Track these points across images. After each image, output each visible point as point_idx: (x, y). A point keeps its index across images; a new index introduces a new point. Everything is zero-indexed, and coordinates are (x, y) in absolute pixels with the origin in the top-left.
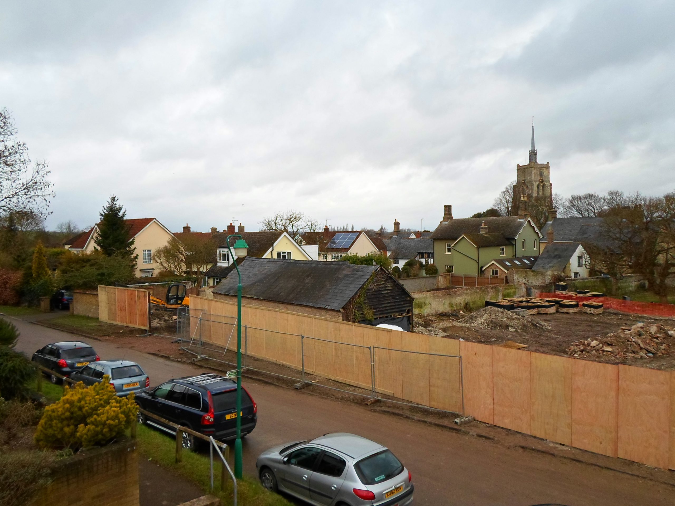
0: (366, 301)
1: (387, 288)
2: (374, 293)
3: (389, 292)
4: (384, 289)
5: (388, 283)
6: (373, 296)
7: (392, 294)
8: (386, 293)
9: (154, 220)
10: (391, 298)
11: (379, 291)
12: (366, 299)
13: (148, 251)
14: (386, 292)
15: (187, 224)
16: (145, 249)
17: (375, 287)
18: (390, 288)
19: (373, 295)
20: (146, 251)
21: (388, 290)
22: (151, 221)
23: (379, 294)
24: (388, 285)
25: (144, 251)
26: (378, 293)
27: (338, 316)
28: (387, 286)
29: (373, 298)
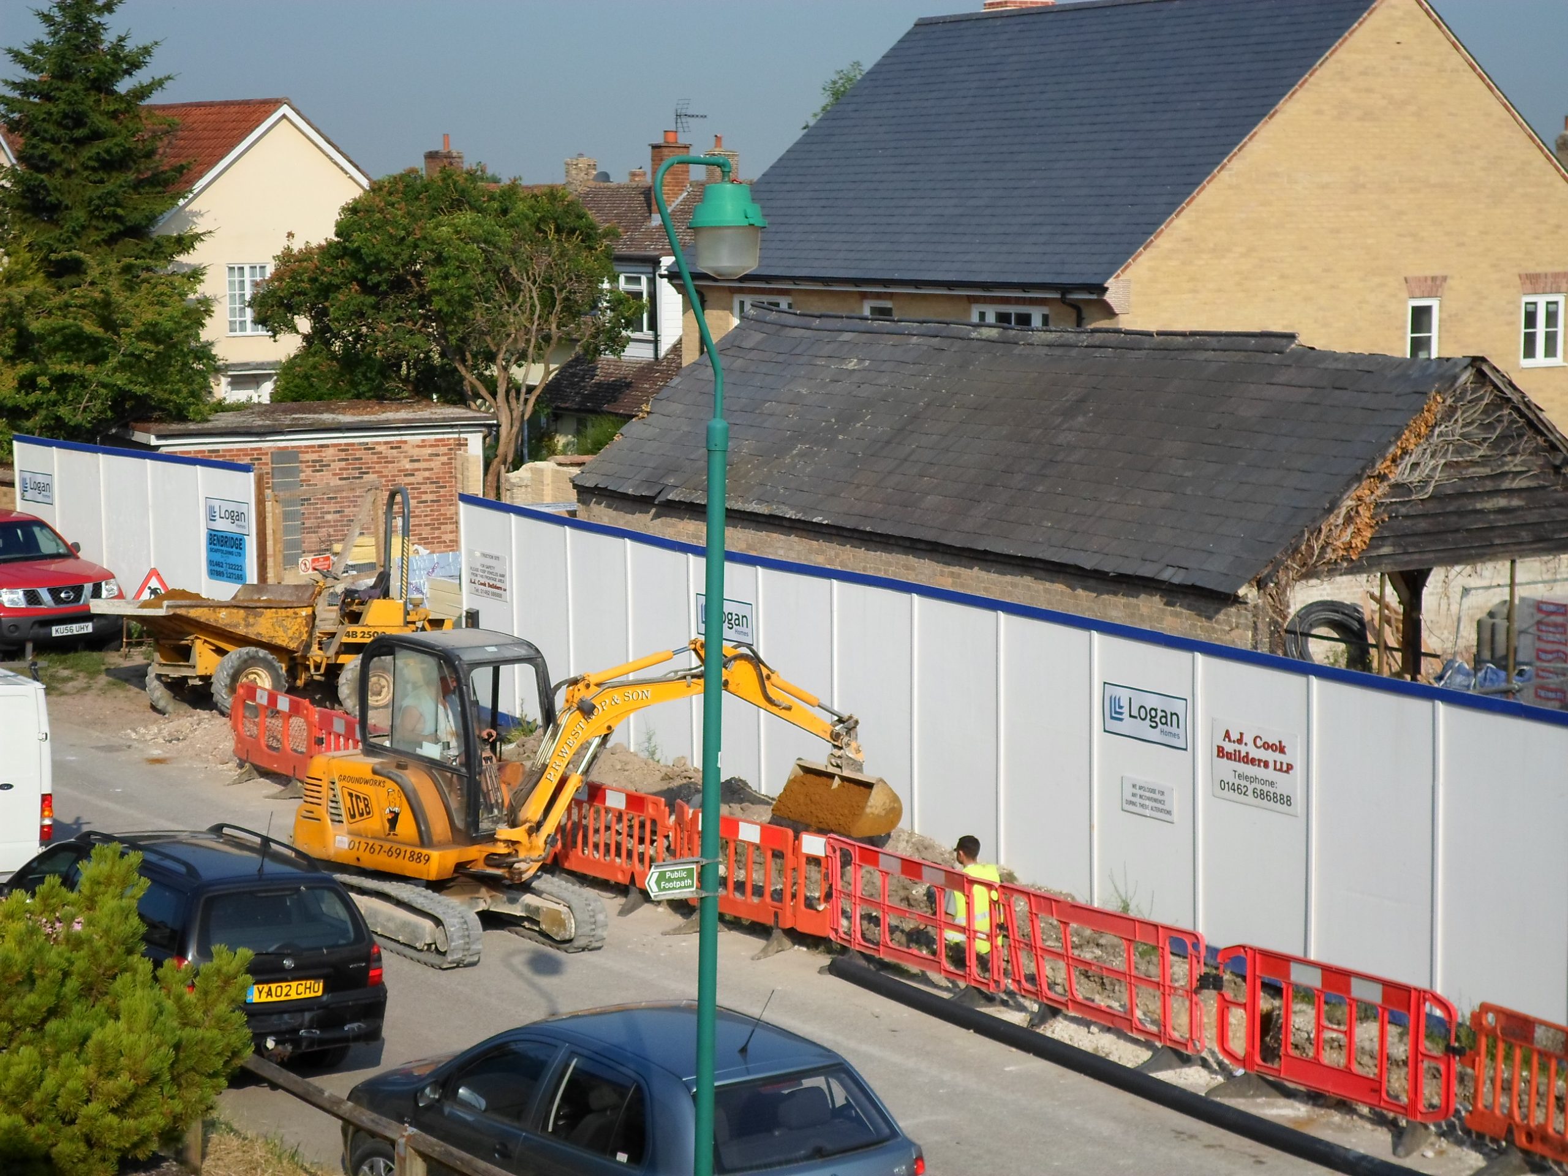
0: (1386, 550)
1: (1506, 484)
2: (1431, 507)
3: (1516, 502)
4: (1489, 485)
5: (1514, 453)
6: (1423, 525)
7: (1533, 517)
8: (1502, 511)
9: (285, 109)
10: (1524, 535)
11: (1462, 494)
12: (1383, 538)
13: (253, 268)
14: (1502, 502)
15: (446, 137)
16: (237, 260)
17: (1437, 476)
18: (1524, 484)
19: (1424, 516)
20: (241, 269)
21: (1510, 492)
22: (268, 114)
23: (1461, 513)
24: (1514, 464)
25: (231, 269)
26: (1450, 508)
27: (1229, 623)
28: (1504, 474)
29: (1426, 533)
